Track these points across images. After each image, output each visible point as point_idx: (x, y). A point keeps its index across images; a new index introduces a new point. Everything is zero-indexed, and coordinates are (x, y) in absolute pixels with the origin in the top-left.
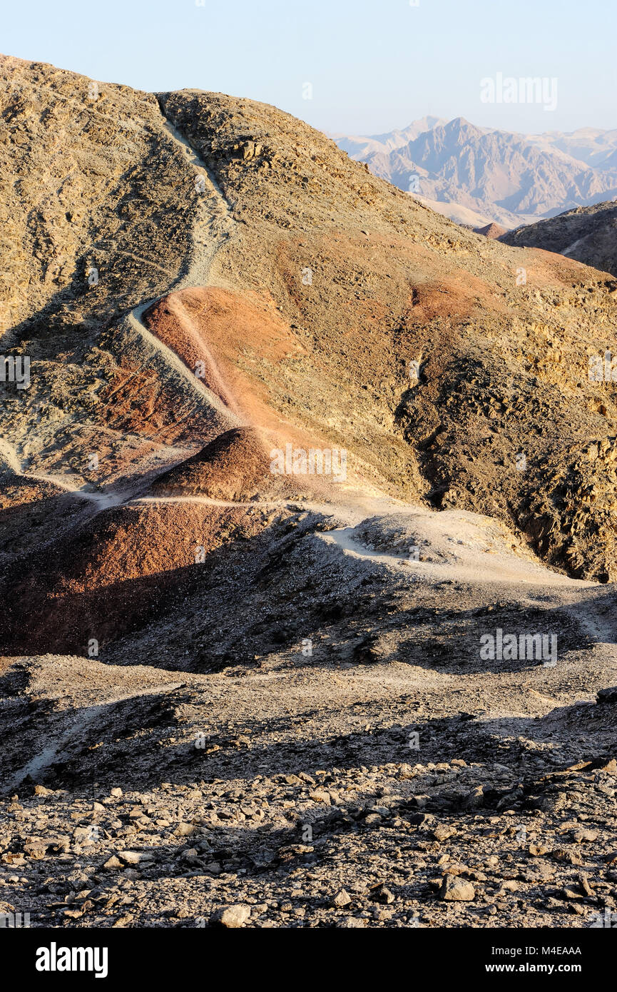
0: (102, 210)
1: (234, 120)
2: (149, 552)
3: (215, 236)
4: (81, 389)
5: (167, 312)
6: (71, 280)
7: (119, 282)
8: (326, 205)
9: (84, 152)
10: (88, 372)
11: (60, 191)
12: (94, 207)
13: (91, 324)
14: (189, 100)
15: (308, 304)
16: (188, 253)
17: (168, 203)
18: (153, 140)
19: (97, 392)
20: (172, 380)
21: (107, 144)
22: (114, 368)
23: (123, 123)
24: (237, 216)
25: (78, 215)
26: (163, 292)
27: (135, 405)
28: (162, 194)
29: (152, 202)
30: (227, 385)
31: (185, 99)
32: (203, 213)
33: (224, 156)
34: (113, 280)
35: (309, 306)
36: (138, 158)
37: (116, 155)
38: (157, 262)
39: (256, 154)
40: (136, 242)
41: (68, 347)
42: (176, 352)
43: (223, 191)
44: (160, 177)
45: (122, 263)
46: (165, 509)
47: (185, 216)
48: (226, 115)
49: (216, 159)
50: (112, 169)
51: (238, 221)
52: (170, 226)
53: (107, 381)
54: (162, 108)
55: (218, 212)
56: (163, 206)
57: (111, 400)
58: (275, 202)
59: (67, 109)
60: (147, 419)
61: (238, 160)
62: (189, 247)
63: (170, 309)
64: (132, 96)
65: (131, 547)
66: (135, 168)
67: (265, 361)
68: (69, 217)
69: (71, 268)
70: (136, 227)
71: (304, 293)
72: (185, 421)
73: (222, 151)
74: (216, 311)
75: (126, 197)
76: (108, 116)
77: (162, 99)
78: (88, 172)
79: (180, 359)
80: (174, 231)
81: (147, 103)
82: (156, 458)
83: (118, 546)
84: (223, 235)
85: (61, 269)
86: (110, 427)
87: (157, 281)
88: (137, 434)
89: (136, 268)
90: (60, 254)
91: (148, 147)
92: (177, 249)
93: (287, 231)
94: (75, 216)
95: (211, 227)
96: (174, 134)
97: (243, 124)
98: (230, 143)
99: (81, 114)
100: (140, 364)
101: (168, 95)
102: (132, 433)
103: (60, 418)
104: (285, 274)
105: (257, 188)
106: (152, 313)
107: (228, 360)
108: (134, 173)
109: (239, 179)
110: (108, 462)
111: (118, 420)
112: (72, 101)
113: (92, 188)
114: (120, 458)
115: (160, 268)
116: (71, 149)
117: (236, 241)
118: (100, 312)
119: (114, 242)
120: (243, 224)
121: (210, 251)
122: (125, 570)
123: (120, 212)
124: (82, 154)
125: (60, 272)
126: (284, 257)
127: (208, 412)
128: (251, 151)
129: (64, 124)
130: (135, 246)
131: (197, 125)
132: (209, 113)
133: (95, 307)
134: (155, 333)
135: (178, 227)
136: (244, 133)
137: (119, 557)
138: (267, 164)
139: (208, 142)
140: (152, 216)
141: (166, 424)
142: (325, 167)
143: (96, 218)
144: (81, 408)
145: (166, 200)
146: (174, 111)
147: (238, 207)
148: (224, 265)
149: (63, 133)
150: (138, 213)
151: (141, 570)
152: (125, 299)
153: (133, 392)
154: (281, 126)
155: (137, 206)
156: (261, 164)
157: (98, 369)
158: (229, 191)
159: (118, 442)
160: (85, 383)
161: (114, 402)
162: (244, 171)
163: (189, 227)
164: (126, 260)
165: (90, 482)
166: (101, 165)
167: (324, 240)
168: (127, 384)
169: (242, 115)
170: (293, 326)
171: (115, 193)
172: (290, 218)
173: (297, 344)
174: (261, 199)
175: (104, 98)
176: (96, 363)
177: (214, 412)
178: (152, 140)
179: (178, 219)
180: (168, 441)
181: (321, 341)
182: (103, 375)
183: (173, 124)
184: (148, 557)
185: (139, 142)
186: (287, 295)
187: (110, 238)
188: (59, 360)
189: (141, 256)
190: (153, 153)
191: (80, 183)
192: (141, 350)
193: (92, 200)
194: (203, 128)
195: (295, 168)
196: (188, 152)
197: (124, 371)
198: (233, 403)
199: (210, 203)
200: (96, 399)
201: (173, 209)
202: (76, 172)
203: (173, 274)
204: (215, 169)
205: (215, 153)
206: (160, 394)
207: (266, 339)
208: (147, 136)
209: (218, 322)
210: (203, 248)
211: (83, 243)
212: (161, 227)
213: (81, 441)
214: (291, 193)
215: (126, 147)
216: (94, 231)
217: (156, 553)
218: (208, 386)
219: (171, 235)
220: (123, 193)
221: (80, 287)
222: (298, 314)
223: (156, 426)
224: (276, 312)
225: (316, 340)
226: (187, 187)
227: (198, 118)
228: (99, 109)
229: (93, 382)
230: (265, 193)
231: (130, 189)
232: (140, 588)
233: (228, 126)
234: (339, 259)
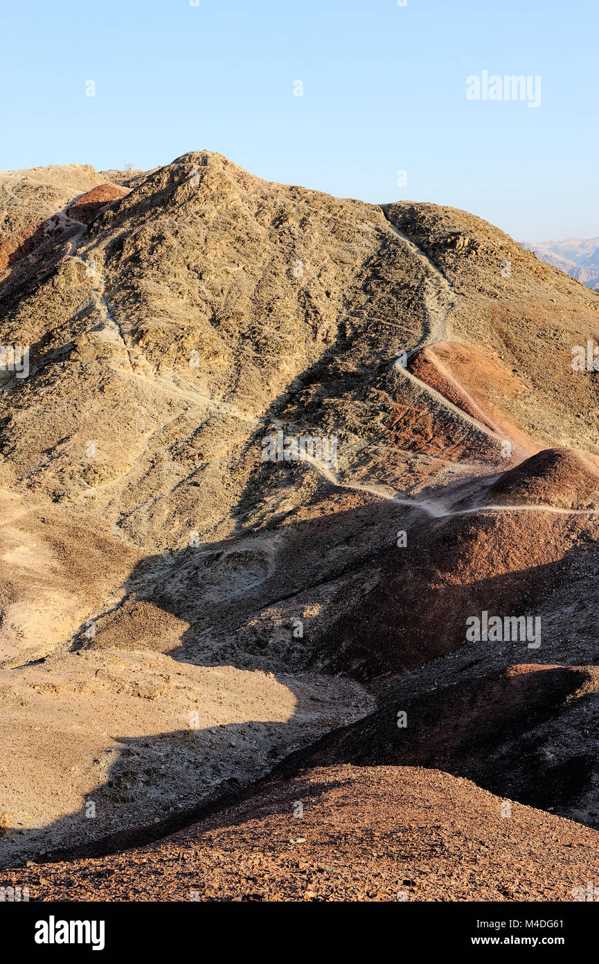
0: (351, 288)
1: (443, 221)
2: (512, 551)
3: (443, 305)
4: (369, 420)
5: (426, 361)
6: (336, 340)
7: (375, 340)
8: (521, 281)
9: (333, 247)
10: (372, 407)
11: (319, 276)
12: (345, 287)
13: (362, 371)
14: (406, 208)
15: (521, 353)
16: (424, 318)
17: (402, 282)
18: (383, 238)
19: (382, 422)
20: (441, 412)
21: (349, 241)
22: (392, 404)
23: (359, 226)
24: (456, 290)
25: (335, 293)
26: (415, 347)
27: (415, 431)
28: (397, 276)
29: (389, 282)
30: (488, 416)
31: (403, 208)
32: (430, 288)
33: (440, 247)
34: (371, 339)
35: (523, 355)
36: (373, 250)
37: (357, 249)
38: (402, 325)
39: (465, 245)
40: (382, 311)
41: (349, 389)
42: (439, 391)
43: (442, 272)
44: (392, 264)
45: (374, 326)
46: (516, 515)
47: (416, 291)
48: (437, 218)
49: (434, 250)
50: (355, 259)
51: (458, 294)
52: (406, 299)
53: (389, 413)
54: (386, 216)
55: (442, 288)
56: (398, 284)
57: (395, 428)
58: (484, 280)
59: (319, 218)
60: (430, 442)
61: (451, 250)
62: (425, 314)
63: (427, 359)
64: (363, 207)
65: (494, 547)
66: (372, 258)
67: (505, 397)
68: (328, 294)
69: (335, 331)
70: (380, 300)
71: (518, 345)
72: (462, 443)
73: (438, 243)
74: (462, 360)
75: (368, 279)
76: (348, 222)
77: (386, 209)
78: (338, 262)
79: (443, 396)
80: (410, 302)
81: (375, 212)
82: (449, 472)
83: (482, 546)
84: (449, 304)
85: (328, 332)
86: (400, 448)
87: (406, 339)
88: (425, 454)
89: (387, 329)
90: (325, 321)
91: (380, 243)
92: (415, 315)
93: (496, 301)
94: (332, 293)
95: (439, 299)
96: (398, 233)
97: (450, 224)
98: (443, 238)
99: (328, 221)
100: (412, 400)
101: (390, 206)
102: (421, 453)
103: (356, 442)
104: (500, 332)
105: (469, 270)
106: (414, 361)
107: (481, 396)
108: (372, 262)
109: (455, 264)
110: (409, 475)
111: (406, 443)
112: (322, 212)
113: (342, 273)
114: (418, 472)
115: (406, 330)
116: (323, 246)
117: (460, 309)
118: (368, 362)
119: (364, 312)
120: (462, 296)
121: (441, 315)
122: (494, 566)
123: (365, 289)
124: (331, 249)
125: (327, 334)
126: (497, 319)
127: (480, 436)
128: (462, 243)
129: (317, 230)
130: (381, 313)
131: (416, 226)
132: (424, 217)
133: (362, 359)
134: (419, 377)
135: (413, 299)
136: (453, 230)
137: (485, 555)
138: (474, 252)
139: (425, 238)
140: (390, 292)
141: (447, 445)
142: (510, 254)
143: (347, 294)
144: (372, 434)
145: (400, 280)
146: (396, 217)
147: (457, 283)
148: (454, 326)
149: (317, 234)
150: (379, 290)
151: (508, 567)
152: (385, 352)
153: (411, 422)
154: (476, 225)
155: (378, 285)
156: (469, 252)
157: (379, 404)
158: (448, 273)
159: (412, 460)
160: (371, 415)
161: (398, 429)
162: (457, 258)
163: (421, 299)
164: (377, 324)
165: (399, 490)
166: (347, 256)
167: (525, 306)
168: (405, 415)
169: (449, 218)
170: (514, 371)
171: (359, 276)
172: (497, 291)
173: (521, 383)
174: (474, 278)
175: (343, 209)
176: (376, 399)
177: (485, 437)
178: (381, 238)
179: (412, 294)
180: (453, 459)
181: (537, 381)
182: (385, 409)
183: (395, 226)
184: (512, 555)
185: (371, 240)
186: (505, 348)
187: (361, 308)
188: (346, 398)
189: (389, 321)
190: (384, 247)
191: (333, 270)
192: (410, 390)
193: (343, 282)
194: (420, 228)
195: (495, 254)
196: (411, 245)
197: (401, 406)
198: (498, 429)
199: (435, 281)
200: (383, 427)
201: (406, 286)
202: (329, 262)
203: (419, 333)
204: (433, 257)
205: (432, 245)
206: (434, 423)
207: (501, 380)
208: (378, 235)
209: (465, 368)
210: (436, 314)
211: (340, 312)
212: (399, 299)
213: (380, 459)
214: (495, 273)
215: (363, 243)
216: (348, 304)
217: (518, 552)
218: (473, 416)
219: (408, 306)
220: (366, 276)
221: (345, 344)
222: (516, 362)
223: (439, 447)
224: (500, 360)
225: (533, 381)
226: (415, 270)
227: (416, 221)
228: (341, 217)
229: (378, 414)
230: (475, 273)
231: (370, 273)
232: (510, 581)
233: (439, 226)
234: (539, 321)
